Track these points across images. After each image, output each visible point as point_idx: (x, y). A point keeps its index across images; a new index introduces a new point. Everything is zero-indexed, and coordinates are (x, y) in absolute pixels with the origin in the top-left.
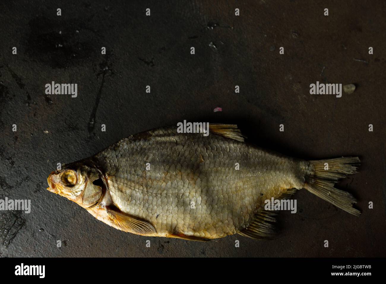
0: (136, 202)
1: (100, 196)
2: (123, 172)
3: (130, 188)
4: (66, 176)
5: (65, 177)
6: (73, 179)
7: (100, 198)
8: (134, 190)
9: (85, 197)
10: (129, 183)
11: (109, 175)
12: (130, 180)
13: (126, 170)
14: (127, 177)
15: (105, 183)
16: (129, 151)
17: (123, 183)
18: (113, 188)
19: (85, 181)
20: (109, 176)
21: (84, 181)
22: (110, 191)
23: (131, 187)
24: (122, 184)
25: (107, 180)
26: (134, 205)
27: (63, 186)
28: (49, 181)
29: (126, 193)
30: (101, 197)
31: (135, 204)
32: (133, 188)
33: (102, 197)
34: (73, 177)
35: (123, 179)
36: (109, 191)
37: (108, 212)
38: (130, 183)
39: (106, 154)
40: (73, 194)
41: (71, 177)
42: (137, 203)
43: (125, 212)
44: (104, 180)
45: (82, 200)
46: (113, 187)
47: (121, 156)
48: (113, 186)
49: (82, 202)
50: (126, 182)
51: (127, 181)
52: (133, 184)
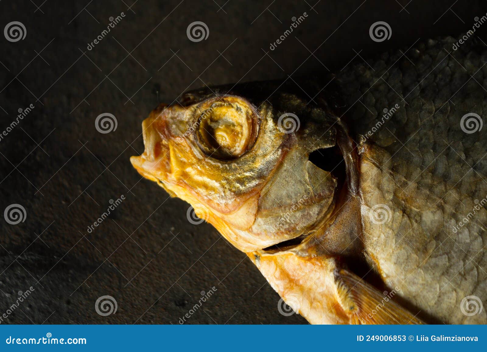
0: (450, 266)
1: (325, 210)
2: (422, 148)
3: (441, 208)
4: (212, 120)
5: (209, 121)
6: (235, 135)
7: (320, 221)
8: (454, 216)
9: (268, 204)
10: (440, 188)
11: (371, 142)
12: (445, 178)
13: (432, 141)
14: (436, 165)
15: (350, 167)
16: (451, 80)
17: (418, 183)
18: (376, 192)
19: (282, 146)
20: (370, 148)
21: (280, 142)
22: (363, 202)
23: (445, 202)
24: (412, 185)
25: (359, 159)
26: (443, 274)
27: (196, 152)
28: (149, 130)
29: (420, 222)
30: (325, 215)
31: (446, 272)
32: (449, 208)
33: (328, 216)
34: (238, 129)
35: (419, 169)
36: (359, 204)
37: (337, 279)
38: (443, 188)
39: (368, 74)
40: (227, 186)
41: (230, 127)
42: (454, 271)
43: (401, 293)
44: (348, 157)
45: (254, 212)
46: (378, 188)
47: (423, 91)
48: (379, 186)
49: (253, 218)
50: (429, 181)
51: (433, 180)
52: (453, 195)
